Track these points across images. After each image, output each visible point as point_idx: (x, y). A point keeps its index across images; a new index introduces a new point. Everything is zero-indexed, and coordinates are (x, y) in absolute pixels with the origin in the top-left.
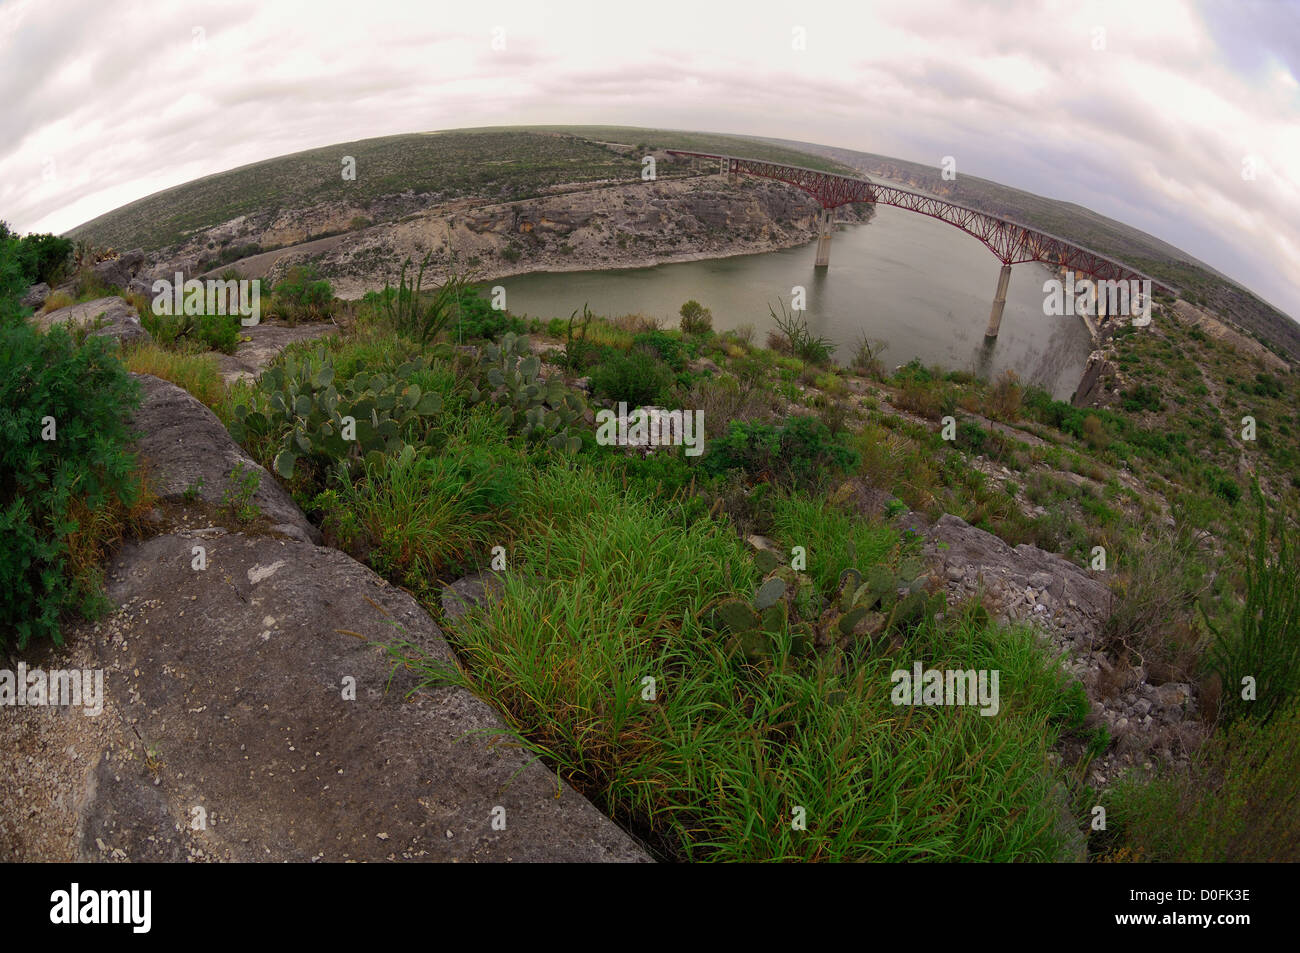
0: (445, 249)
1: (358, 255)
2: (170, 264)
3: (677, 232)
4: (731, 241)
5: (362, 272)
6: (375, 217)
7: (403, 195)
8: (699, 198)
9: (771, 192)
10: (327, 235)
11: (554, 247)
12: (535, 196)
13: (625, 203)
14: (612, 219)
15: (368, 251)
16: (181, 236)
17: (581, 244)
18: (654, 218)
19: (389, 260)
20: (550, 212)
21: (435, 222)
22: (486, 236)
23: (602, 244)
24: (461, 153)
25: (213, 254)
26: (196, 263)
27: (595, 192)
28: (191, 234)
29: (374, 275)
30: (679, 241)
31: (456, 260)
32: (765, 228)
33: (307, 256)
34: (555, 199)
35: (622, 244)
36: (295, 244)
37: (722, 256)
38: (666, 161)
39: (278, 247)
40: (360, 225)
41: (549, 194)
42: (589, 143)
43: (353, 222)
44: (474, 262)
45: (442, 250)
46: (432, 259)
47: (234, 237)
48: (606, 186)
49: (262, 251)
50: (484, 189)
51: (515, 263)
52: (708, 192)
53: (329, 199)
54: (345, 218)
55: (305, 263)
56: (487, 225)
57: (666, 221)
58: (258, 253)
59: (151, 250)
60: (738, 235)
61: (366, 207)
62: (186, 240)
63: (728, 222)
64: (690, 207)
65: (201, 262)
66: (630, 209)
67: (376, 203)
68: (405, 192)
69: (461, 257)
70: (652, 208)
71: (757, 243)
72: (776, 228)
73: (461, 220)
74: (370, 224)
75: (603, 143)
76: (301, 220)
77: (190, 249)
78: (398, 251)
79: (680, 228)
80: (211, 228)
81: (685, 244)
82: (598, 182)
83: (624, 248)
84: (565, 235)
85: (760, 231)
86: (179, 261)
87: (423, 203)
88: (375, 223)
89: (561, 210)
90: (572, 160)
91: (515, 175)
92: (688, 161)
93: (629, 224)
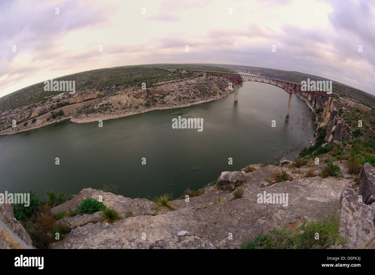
0: (128, 104)
1: (101, 106)
2: (42, 107)
3: (194, 95)
4: (209, 96)
5: (103, 111)
6: (104, 94)
7: (112, 87)
8: (199, 84)
9: (218, 80)
10: (90, 99)
11: (160, 102)
12: (152, 86)
13: (179, 87)
14: (176, 92)
15: (104, 105)
16: (45, 99)
17: (168, 100)
18: (188, 91)
19: (111, 108)
20: (158, 91)
21: (124, 95)
22: (139, 99)
23: (174, 100)
24: (125, 73)
25: (55, 105)
26: (50, 107)
27: (170, 84)
28: (47, 98)
29: (106, 112)
30: (195, 98)
31: (131, 107)
32: (218, 91)
33: (84, 106)
34: (159, 87)
35: (180, 100)
36: (80, 102)
37: (208, 101)
38: (186, 74)
39: (75, 103)
40: (100, 96)
41: (156, 86)
42: (161, 69)
43: (98, 95)
44: (137, 108)
45: (127, 104)
46: (124, 107)
47: (61, 99)
48: (172, 82)
49: (70, 104)
50: (136, 85)
51: (149, 107)
52: (201, 82)
53: (89, 88)
54: (95, 94)
55: (84, 108)
56: (139, 96)
57: (191, 92)
58: (69, 105)
59: (35, 102)
60: (211, 94)
61: (101, 90)
62: (46, 100)
63: (208, 91)
64: (196, 87)
65: (51, 107)
66: (181, 89)
67: (104, 90)
68: (113, 86)
69: (133, 106)
70: (187, 88)
71: (217, 96)
72: (220, 91)
73: (131, 94)
74: (103, 96)
75: (166, 69)
76: (81, 95)
77: (48, 103)
78: (113, 105)
79: (195, 94)
80: (54, 96)
81: (197, 99)
82: (170, 81)
83: (180, 101)
84: (163, 98)
85: (217, 92)
86: (44, 106)
87: (119, 89)
88: (104, 96)
89: (161, 90)
90: (159, 75)
91: (144, 80)
92: (192, 73)
93: (181, 94)
